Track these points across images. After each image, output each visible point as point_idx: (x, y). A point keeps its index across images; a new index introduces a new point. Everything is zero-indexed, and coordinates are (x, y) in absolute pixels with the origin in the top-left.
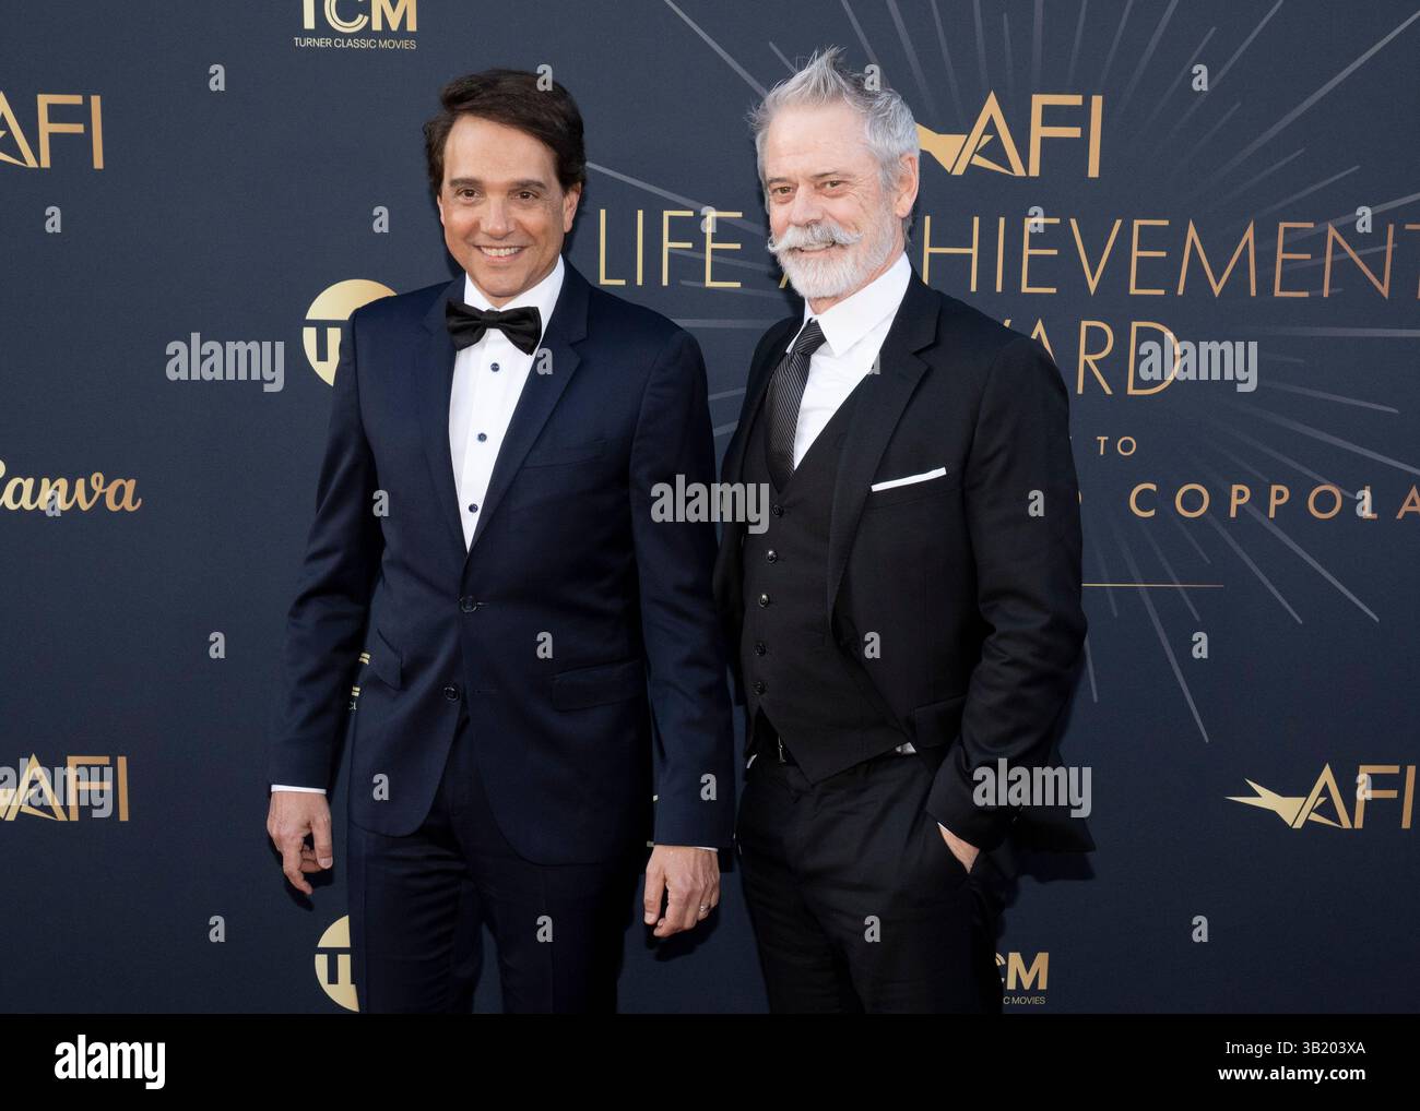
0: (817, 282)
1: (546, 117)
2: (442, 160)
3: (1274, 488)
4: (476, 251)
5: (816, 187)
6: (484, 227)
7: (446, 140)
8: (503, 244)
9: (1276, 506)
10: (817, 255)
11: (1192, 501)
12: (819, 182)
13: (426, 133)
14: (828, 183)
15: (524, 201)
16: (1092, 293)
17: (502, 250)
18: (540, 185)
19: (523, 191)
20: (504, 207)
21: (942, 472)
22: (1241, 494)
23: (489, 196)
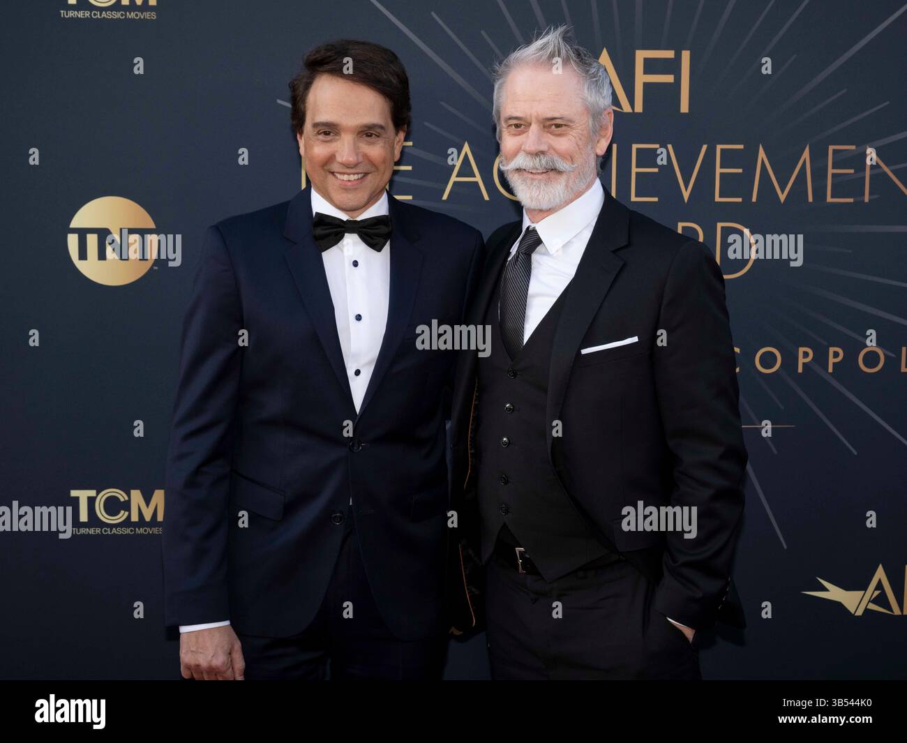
0: (540, 197)
1: (385, 77)
2: (305, 107)
3: (832, 350)
4: (330, 176)
5: (544, 127)
6: (339, 159)
7: (309, 92)
8: (353, 171)
9: (834, 364)
10: (540, 177)
11: (768, 360)
12: (548, 123)
13: (290, 88)
14: (553, 125)
15: (368, 139)
16: (686, 201)
17: (352, 176)
18: (382, 127)
19: (368, 132)
20: (355, 144)
21: (635, 339)
22: (806, 355)
23: (343, 135)
